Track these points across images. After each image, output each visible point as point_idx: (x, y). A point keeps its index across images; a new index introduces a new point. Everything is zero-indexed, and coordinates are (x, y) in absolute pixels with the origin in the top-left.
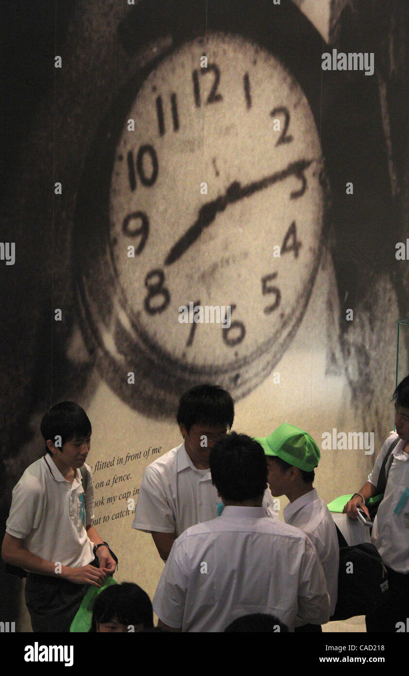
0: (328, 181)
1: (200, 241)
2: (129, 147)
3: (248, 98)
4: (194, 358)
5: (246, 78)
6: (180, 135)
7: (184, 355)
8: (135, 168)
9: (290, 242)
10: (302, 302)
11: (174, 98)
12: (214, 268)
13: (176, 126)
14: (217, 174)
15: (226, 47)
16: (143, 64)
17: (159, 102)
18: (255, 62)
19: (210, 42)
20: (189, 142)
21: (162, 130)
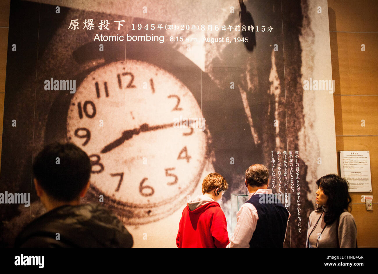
0: (208, 131)
1: (123, 146)
2: (78, 101)
3: (153, 88)
4: (120, 198)
5: (151, 81)
6: (109, 99)
7: (113, 195)
8: (82, 109)
9: (183, 155)
10: (194, 184)
11: (105, 84)
12: (133, 159)
13: (107, 95)
14: (133, 118)
15: (138, 66)
16: (87, 68)
17: (97, 85)
18: (157, 74)
19: (128, 63)
20: (115, 102)
21: (98, 96)
